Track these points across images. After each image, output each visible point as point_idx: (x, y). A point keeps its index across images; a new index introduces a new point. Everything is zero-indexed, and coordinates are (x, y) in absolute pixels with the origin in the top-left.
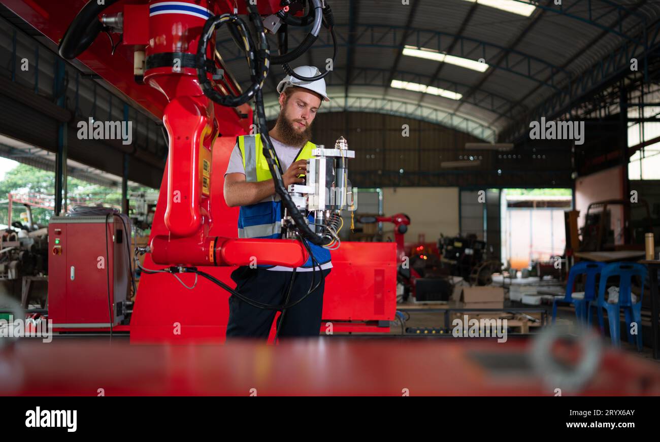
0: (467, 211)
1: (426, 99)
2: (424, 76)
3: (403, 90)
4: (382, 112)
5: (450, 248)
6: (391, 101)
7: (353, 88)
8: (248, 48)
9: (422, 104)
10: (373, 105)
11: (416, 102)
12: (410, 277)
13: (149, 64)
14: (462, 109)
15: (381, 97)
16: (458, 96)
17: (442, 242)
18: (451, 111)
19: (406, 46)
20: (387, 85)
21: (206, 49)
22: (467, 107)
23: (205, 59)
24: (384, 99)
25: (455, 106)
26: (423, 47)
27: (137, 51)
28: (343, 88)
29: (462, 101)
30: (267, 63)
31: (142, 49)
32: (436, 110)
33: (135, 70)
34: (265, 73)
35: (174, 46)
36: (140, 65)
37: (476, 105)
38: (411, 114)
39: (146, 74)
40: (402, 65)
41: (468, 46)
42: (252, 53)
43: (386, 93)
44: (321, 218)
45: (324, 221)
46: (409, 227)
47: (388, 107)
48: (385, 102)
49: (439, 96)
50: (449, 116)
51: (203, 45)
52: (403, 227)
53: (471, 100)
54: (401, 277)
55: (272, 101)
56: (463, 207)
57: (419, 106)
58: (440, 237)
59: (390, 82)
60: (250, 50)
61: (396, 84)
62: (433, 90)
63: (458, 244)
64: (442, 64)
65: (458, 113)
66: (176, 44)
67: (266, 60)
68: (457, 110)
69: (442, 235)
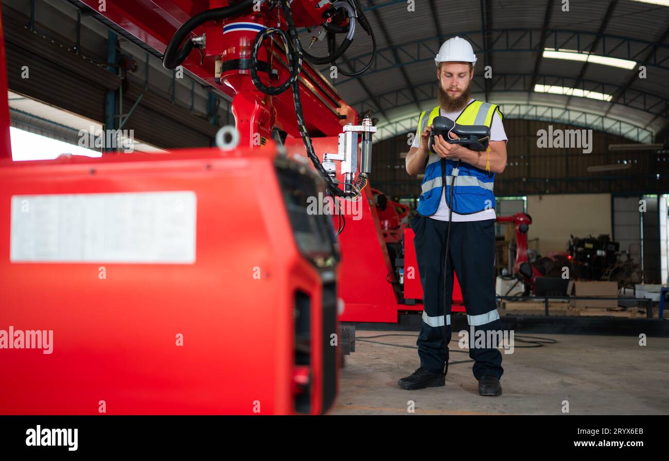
0: (620, 218)
1: (572, 102)
2: (568, 78)
3: (546, 94)
4: (526, 118)
5: (580, 249)
6: (536, 106)
7: (494, 95)
8: (287, 52)
9: (569, 108)
10: (516, 112)
11: (563, 106)
12: (531, 275)
13: (224, 69)
14: (613, 110)
15: (525, 103)
16: (608, 98)
17: (572, 244)
18: (603, 114)
19: (546, 49)
20: (530, 90)
21: (257, 54)
22: (617, 109)
23: (256, 61)
24: (528, 105)
25: (606, 108)
26: (561, 48)
27: (217, 60)
28: (483, 95)
29: (613, 102)
30: (300, 61)
31: (220, 59)
32: (585, 113)
33: (216, 74)
34: (299, 69)
35: (240, 54)
36: (219, 71)
37: (626, 105)
38: (558, 119)
39: (222, 76)
40: (543, 69)
41: (610, 44)
42: (290, 55)
43: (529, 99)
44: (350, 179)
45: (351, 181)
46: (530, 226)
47: (533, 112)
48: (530, 107)
49: (585, 98)
50: (600, 119)
51: (254, 52)
52: (524, 225)
53: (621, 100)
54: (522, 276)
55: (413, 113)
56: (616, 215)
57: (566, 110)
58: (570, 238)
59: (533, 87)
60: (289, 53)
61: (539, 88)
62: (578, 92)
63: (589, 246)
64: (586, 64)
65: (609, 116)
66: (242, 53)
67: (299, 59)
68: (608, 112)
69: (572, 237)
